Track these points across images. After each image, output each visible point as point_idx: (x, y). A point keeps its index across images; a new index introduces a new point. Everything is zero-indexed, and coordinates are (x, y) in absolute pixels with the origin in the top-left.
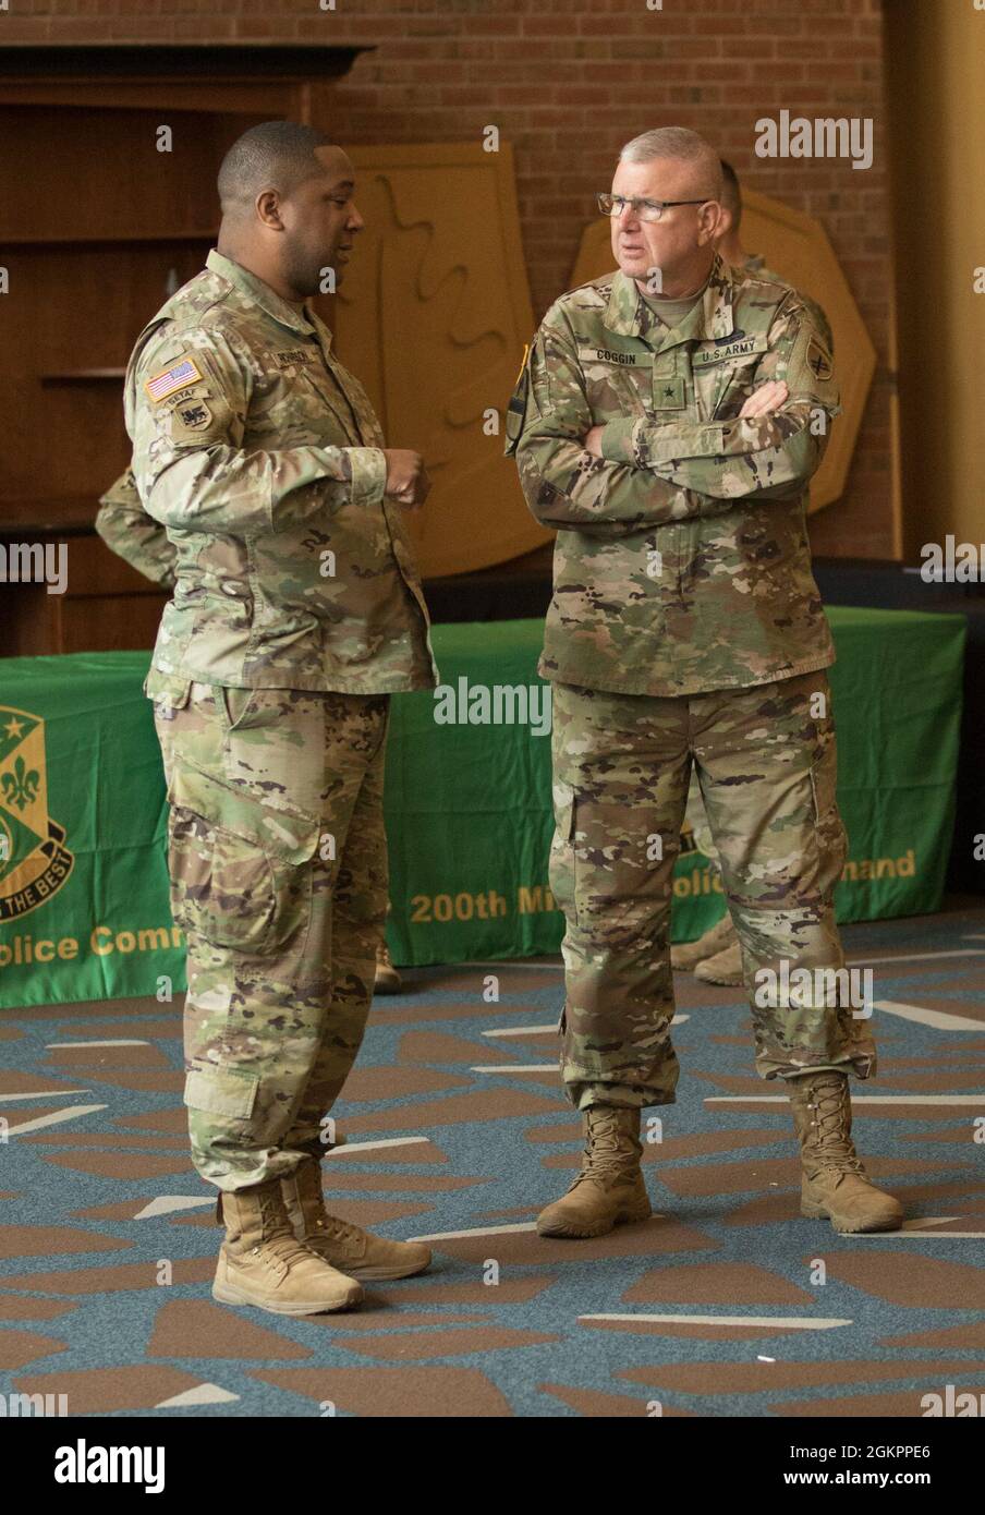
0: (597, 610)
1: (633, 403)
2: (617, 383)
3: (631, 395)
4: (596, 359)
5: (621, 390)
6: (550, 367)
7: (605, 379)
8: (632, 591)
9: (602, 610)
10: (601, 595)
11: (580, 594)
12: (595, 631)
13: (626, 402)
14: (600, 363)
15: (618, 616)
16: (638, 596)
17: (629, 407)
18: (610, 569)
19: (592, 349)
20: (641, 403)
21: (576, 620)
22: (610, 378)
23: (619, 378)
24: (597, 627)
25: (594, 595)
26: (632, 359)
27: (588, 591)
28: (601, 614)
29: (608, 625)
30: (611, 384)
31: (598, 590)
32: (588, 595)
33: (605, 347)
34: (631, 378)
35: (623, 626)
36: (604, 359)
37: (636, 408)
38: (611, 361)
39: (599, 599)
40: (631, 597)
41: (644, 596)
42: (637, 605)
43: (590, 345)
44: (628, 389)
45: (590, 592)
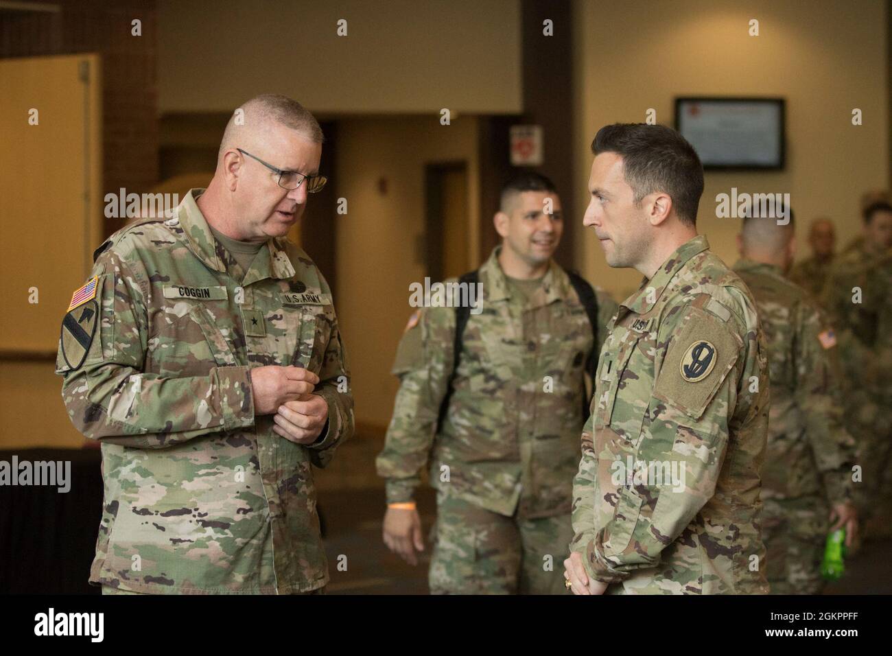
0: (205, 528)
1: (215, 334)
2: (199, 317)
3: (212, 327)
4: (179, 296)
5: (203, 323)
6: (116, 304)
7: (188, 314)
8: (239, 507)
9: (210, 528)
10: (206, 514)
11: (187, 517)
12: (207, 547)
13: (209, 333)
14: (182, 299)
15: (227, 531)
16: (245, 511)
17: (212, 338)
18: (211, 490)
19: (173, 287)
20: (221, 334)
21: (189, 541)
22: (193, 313)
23: (199, 312)
24: (207, 543)
25: (200, 515)
26: (207, 293)
27: (194, 513)
28: (210, 531)
29: (218, 539)
30: (194, 318)
31: (202, 511)
32: (194, 516)
33: (183, 284)
34: (208, 311)
35: (233, 539)
36: (185, 296)
37: (217, 338)
38: (191, 297)
39: (205, 518)
40: (238, 512)
41: (250, 510)
42: (245, 520)
43: (171, 282)
44: (208, 323)
45: (196, 513)
